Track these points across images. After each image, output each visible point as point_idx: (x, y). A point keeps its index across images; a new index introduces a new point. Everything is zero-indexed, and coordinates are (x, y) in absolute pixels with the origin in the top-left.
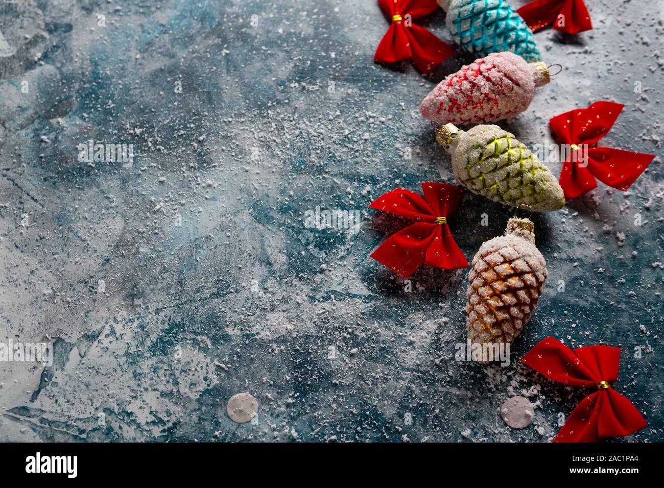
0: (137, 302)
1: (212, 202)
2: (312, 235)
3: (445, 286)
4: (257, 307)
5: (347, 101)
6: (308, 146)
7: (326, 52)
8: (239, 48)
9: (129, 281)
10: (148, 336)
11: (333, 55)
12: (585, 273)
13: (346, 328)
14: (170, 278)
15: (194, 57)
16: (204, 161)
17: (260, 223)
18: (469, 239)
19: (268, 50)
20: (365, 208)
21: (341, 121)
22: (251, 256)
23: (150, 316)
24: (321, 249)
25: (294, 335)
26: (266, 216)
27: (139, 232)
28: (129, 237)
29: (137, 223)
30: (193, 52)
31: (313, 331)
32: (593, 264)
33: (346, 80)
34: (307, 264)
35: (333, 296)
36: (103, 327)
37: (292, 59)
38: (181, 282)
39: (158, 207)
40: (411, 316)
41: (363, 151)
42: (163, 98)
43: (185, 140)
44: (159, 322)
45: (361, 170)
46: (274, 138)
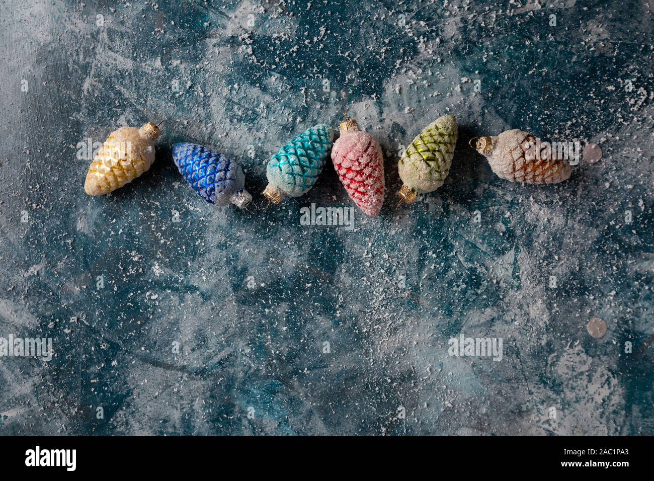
0: (524, 408)
1: (444, 366)
2: (469, 291)
3: (507, 198)
4: (526, 325)
5: (353, 272)
6: (395, 300)
7: (305, 291)
8: (302, 360)
9: (509, 416)
10: (549, 397)
11: (309, 285)
12: (492, 106)
13: (540, 264)
14: (506, 388)
15: (312, 395)
16: (409, 376)
17: (460, 329)
18: (469, 182)
19: (304, 337)
20: (446, 255)
21: (371, 276)
22: (487, 334)
23: (535, 398)
24: (481, 284)
25: (545, 298)
26: (454, 326)
27: (470, 415)
28: (474, 422)
29: (463, 418)
30: (307, 396)
31: (542, 286)
32: (485, 100)
33: (333, 273)
34: (492, 293)
35: (517, 274)
36: (544, 429)
37: (313, 318)
38: (509, 380)
39: (450, 405)
40: (529, 221)
41: (398, 258)
42: (351, 415)
43: (390, 392)
44: (539, 391)
45: (415, 259)
46: (388, 325)
